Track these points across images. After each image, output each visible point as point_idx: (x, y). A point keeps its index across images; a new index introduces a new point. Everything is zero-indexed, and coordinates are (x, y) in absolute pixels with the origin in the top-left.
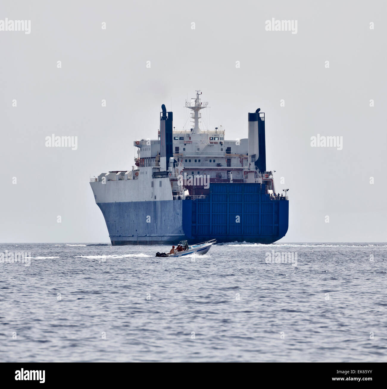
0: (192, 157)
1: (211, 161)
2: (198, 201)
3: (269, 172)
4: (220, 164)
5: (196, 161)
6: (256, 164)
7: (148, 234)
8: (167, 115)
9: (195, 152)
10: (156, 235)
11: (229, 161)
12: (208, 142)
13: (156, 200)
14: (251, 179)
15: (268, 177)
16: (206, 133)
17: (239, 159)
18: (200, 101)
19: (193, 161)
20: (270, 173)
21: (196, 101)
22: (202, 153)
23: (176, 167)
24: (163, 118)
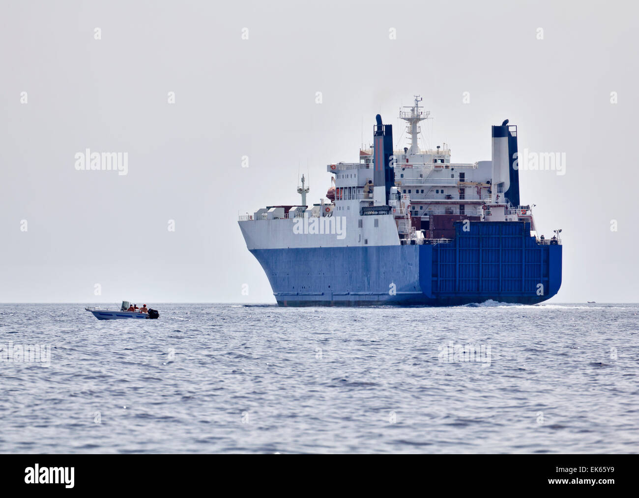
0: (413, 187)
1: (437, 192)
2: (440, 247)
3: (525, 207)
4: (450, 195)
5: (417, 192)
6: (506, 195)
7: (353, 291)
8: (384, 129)
9: (417, 180)
10: (367, 293)
11: (462, 192)
12: (432, 166)
13: (368, 245)
14: (498, 216)
15: (525, 214)
16: (428, 154)
17: (476, 189)
18: (420, 110)
19: (414, 191)
20: (528, 207)
21: (413, 110)
22: (426, 181)
23: (402, 200)
24: (378, 133)
